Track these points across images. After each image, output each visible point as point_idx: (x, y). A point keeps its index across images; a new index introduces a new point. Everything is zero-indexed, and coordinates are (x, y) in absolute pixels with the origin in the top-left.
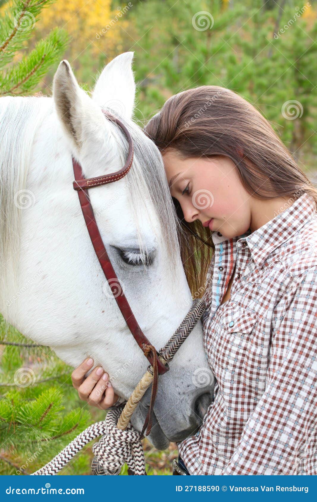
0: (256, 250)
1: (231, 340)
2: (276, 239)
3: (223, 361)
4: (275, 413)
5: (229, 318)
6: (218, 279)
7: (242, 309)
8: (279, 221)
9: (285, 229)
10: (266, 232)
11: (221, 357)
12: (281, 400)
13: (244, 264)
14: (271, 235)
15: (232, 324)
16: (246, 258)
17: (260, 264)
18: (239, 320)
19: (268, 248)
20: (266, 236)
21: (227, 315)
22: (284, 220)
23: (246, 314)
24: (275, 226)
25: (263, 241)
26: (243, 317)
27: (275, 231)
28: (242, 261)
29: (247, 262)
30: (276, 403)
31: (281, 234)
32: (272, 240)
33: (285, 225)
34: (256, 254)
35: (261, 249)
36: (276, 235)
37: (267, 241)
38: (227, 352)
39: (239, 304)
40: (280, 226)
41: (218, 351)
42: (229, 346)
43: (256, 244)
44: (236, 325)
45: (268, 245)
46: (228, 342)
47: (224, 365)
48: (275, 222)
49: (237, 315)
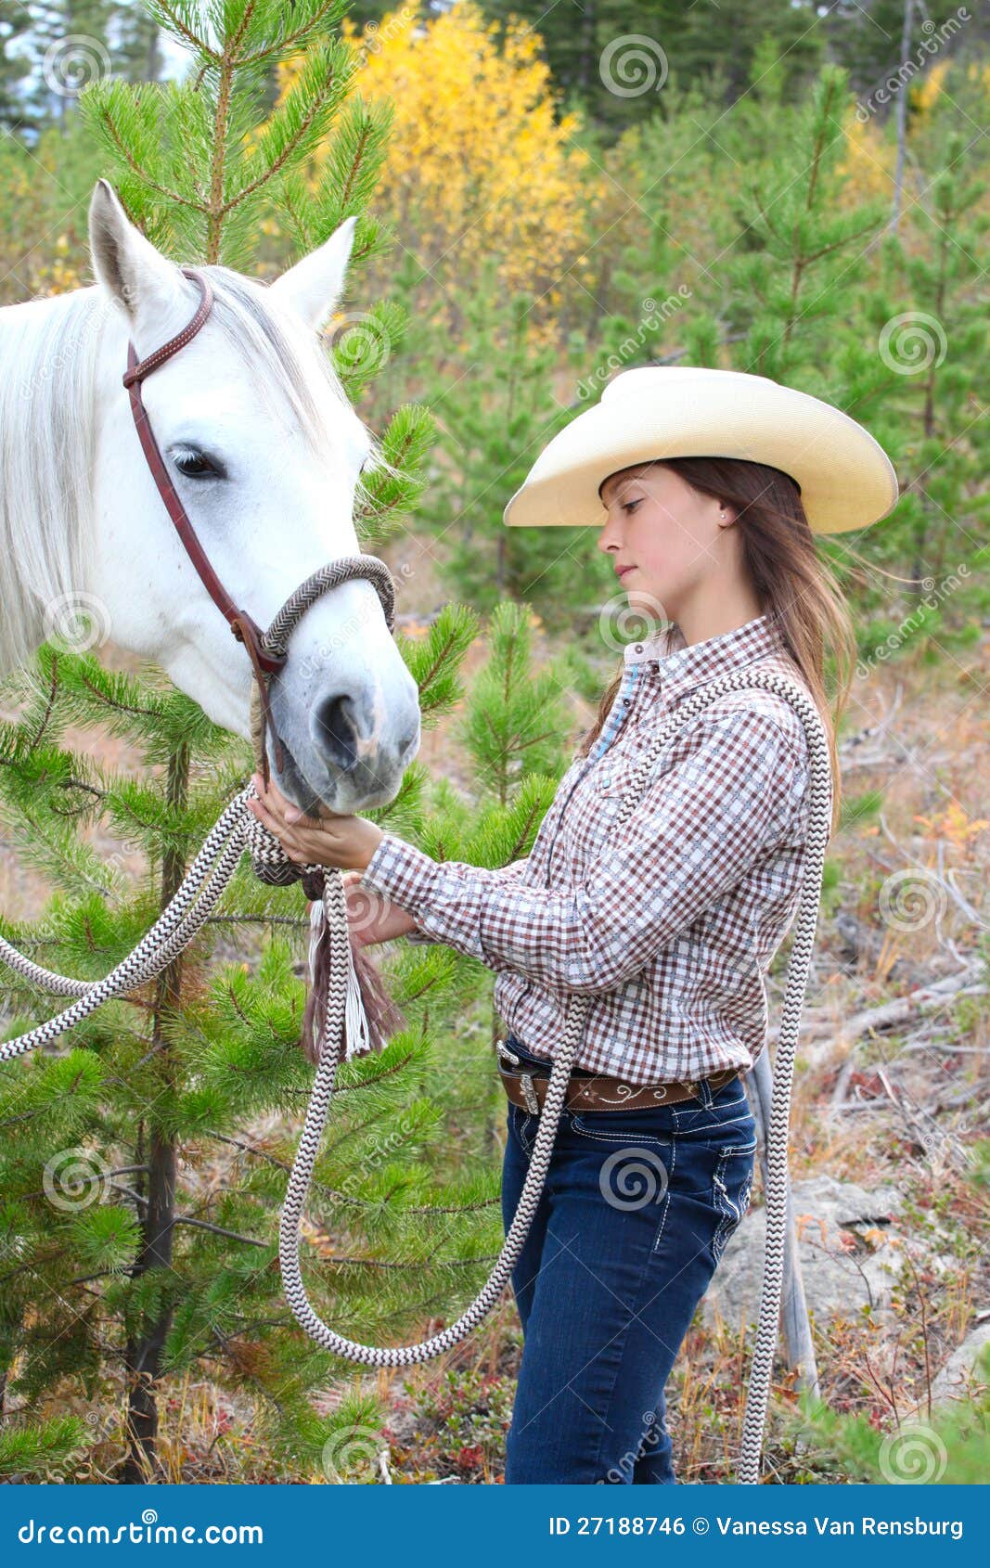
0: (670, 681)
1: (602, 807)
2: (705, 672)
3: (585, 839)
4: (616, 907)
5: (605, 774)
6: (616, 716)
7: (626, 762)
8: (716, 646)
9: (721, 660)
10: (691, 657)
11: (583, 833)
12: (631, 891)
13: (649, 701)
14: (698, 664)
15: (606, 784)
16: (653, 692)
17: (669, 703)
18: (619, 779)
19: (689, 682)
20: (691, 664)
21: (601, 769)
22: (724, 647)
23: (630, 770)
24: (707, 652)
25: (683, 671)
26: (626, 774)
27: (706, 659)
28: (647, 695)
29: (655, 698)
30: (623, 891)
31: (713, 666)
32: (697, 672)
33: (722, 654)
34: (668, 687)
35: (677, 682)
36: (705, 665)
37: (690, 672)
38: (593, 826)
39: (623, 754)
40: (715, 652)
41: (579, 823)
42: (598, 817)
43: (673, 672)
44: (614, 785)
45: (690, 678)
46: (597, 810)
47: (587, 846)
48: (709, 645)
49: (618, 770)
